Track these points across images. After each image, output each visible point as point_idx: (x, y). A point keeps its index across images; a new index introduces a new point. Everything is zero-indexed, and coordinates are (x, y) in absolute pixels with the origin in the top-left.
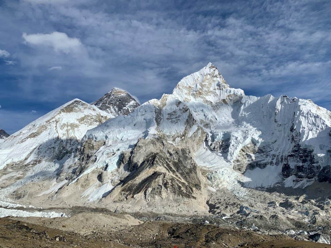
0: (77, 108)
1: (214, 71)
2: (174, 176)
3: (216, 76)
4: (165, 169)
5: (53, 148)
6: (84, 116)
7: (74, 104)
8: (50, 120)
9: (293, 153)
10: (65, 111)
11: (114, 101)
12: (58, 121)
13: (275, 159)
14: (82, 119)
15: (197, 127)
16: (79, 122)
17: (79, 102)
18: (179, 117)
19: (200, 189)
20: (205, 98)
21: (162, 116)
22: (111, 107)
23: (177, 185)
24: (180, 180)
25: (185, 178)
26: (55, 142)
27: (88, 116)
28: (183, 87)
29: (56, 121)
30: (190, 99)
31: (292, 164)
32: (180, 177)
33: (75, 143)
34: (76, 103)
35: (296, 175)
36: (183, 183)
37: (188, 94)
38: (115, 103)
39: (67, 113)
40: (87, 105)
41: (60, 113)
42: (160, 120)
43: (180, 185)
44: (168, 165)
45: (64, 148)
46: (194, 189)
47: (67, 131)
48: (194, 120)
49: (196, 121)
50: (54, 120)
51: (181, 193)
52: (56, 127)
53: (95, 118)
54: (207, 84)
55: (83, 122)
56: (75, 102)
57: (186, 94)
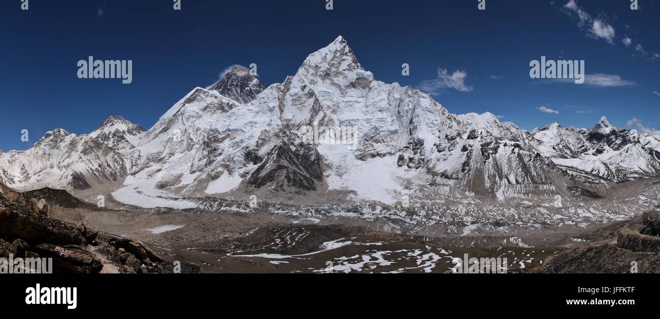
0: (199, 98)
1: (344, 47)
2: (297, 170)
3: (346, 54)
4: (288, 163)
5: (183, 140)
6: (206, 105)
7: (196, 94)
8: (176, 113)
9: (408, 145)
10: (188, 102)
11: (236, 82)
12: (183, 114)
13: (394, 149)
14: (205, 109)
15: (323, 114)
16: (203, 112)
17: (200, 90)
18: (303, 103)
19: (321, 181)
20: (333, 80)
21: (286, 102)
22: (233, 89)
23: (299, 178)
24: (302, 173)
25: (307, 170)
27: (211, 105)
28: (309, 66)
29: (181, 114)
31: (407, 155)
32: (302, 169)
33: (201, 134)
35: (408, 165)
36: (305, 176)
37: (315, 75)
38: (237, 84)
39: (190, 104)
40: (209, 93)
41: (184, 105)
42: (284, 107)
43: (302, 178)
45: (192, 140)
46: (315, 181)
47: (193, 123)
48: (320, 105)
49: (322, 107)
50: (180, 113)
51: (301, 185)
52: (182, 119)
53: (217, 106)
54: (336, 63)
55: (206, 111)
56: (197, 91)
57: (312, 75)
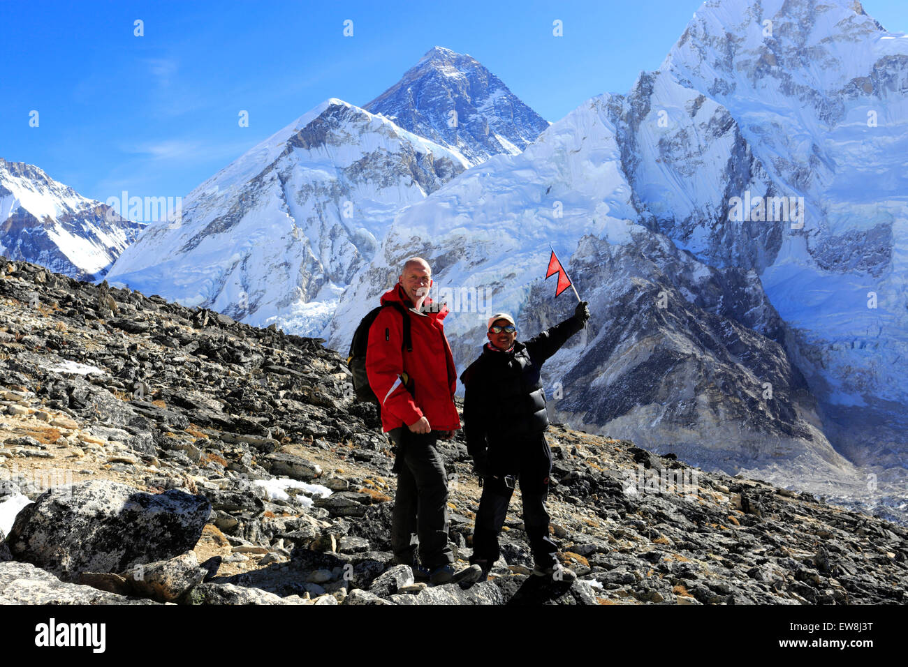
0: (337, 132)
5: (286, 264)
6: (361, 156)
7: (329, 119)
8: (262, 174)
10: (304, 142)
11: (440, 95)
12: (287, 179)
14: (358, 168)
16: (351, 177)
17: (342, 109)
18: (698, 153)
21: (639, 152)
26: (289, 247)
27: (375, 157)
29: (280, 177)
30: (734, 84)
32: (741, 366)
33: (347, 247)
34: (335, 115)
37: (724, 66)
39: (309, 149)
41: (290, 149)
44: (696, 329)
45: (315, 264)
46: (797, 406)
47: (319, 209)
48: (752, 159)
50: (273, 173)
52: (283, 196)
53: (397, 162)
55: (360, 176)
57: (717, 64)
